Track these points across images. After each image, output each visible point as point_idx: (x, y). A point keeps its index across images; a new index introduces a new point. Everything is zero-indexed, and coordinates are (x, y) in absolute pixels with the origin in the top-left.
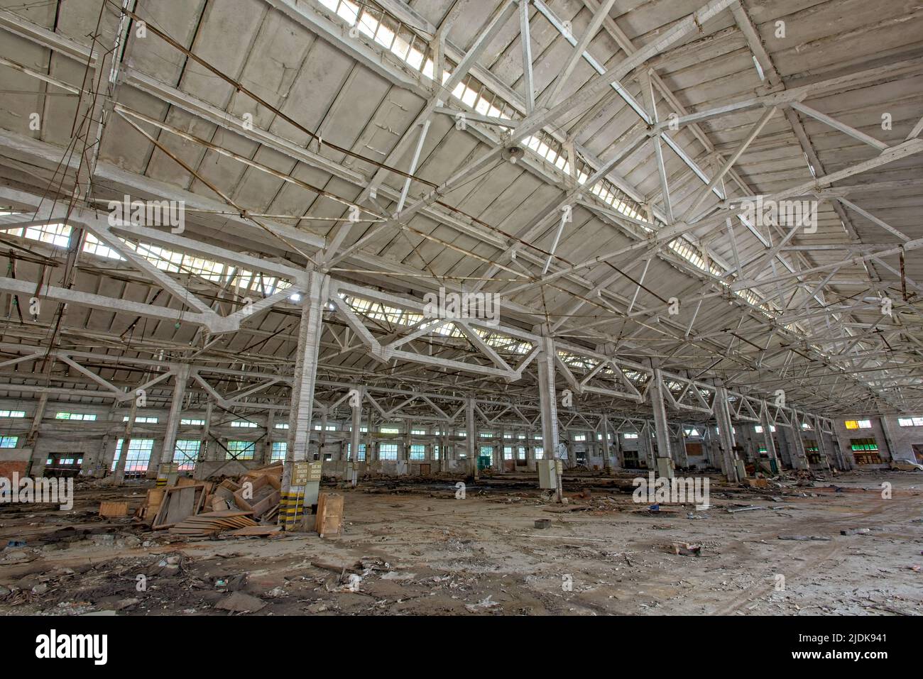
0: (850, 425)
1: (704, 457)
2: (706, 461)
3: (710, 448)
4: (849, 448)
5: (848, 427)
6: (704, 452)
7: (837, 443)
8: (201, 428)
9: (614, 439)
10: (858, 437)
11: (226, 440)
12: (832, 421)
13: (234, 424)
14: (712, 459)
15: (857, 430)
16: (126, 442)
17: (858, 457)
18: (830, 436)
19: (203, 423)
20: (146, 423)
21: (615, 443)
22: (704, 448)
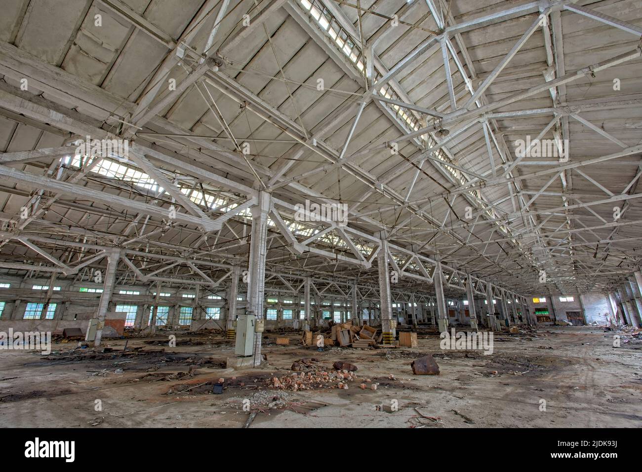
0: (535, 300)
1: (456, 318)
2: (457, 320)
3: (459, 312)
4: (534, 313)
5: (534, 302)
6: (456, 315)
7: (528, 310)
8: (193, 299)
9: (403, 307)
10: (539, 307)
11: (206, 307)
12: (526, 298)
13: (210, 298)
14: (460, 319)
15: (539, 304)
16: (156, 308)
17: (539, 318)
18: (525, 306)
19: (194, 296)
20: (165, 297)
21: (403, 309)
22: (456, 312)
